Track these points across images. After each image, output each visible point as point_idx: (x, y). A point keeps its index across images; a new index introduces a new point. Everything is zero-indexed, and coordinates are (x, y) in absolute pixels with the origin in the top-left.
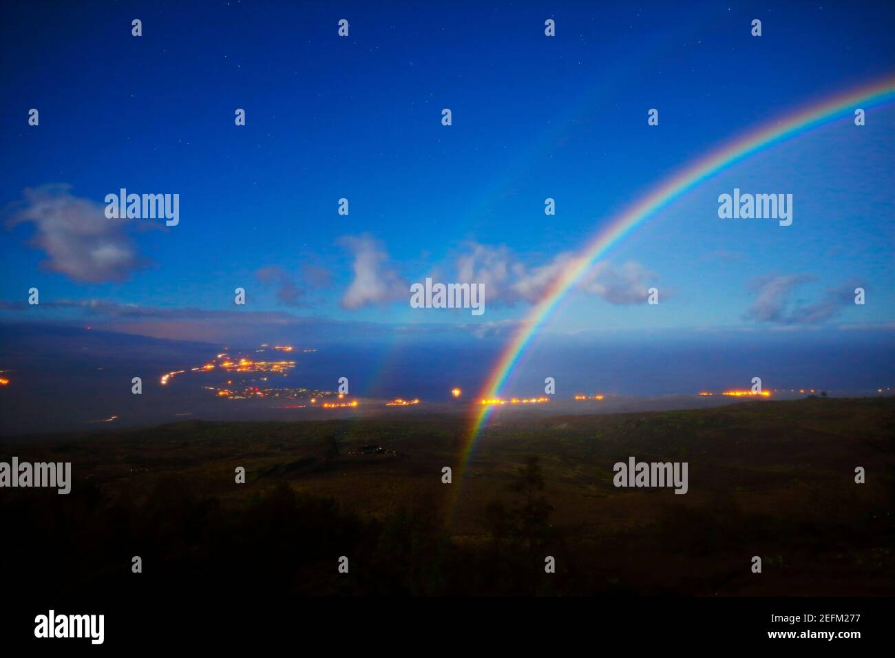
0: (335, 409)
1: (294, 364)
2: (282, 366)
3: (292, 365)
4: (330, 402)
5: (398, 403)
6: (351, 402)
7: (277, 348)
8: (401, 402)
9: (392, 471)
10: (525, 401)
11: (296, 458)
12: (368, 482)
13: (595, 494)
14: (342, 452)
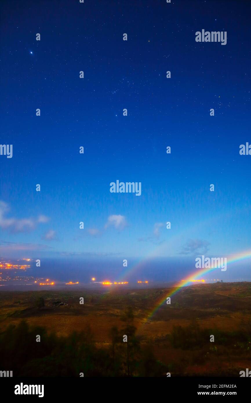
0: (44, 285)
1: (30, 266)
2: (24, 267)
3: (29, 266)
4: (42, 283)
5: (70, 283)
6: (51, 282)
7: (24, 259)
8: (71, 283)
9: (66, 313)
10: (119, 283)
11: (25, 308)
12: (56, 318)
13: (146, 322)
14: (46, 304)
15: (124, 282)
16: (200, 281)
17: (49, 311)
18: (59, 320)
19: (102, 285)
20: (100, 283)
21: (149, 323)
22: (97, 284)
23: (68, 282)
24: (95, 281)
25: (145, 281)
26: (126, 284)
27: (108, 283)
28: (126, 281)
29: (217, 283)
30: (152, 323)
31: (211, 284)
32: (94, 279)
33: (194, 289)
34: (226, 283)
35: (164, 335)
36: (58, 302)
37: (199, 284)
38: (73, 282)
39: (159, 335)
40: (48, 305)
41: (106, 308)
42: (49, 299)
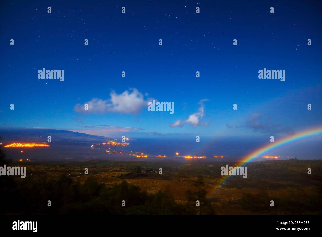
0: (140, 158)
1: (129, 144)
2: (125, 144)
4: (139, 156)
5: (159, 157)
6: (145, 156)
9: (157, 178)
10: (198, 157)
11: (128, 173)
12: (149, 181)
13: (221, 188)
14: (142, 171)
15: (202, 156)
16: (273, 157)
17: (144, 175)
18: (152, 182)
19: (184, 158)
20: (183, 157)
21: (224, 189)
22: (180, 157)
23: (158, 155)
24: (179, 155)
25: (221, 156)
26: (204, 158)
27: (189, 157)
28: (204, 156)
29: (290, 160)
30: (226, 189)
31: (284, 160)
32: (177, 154)
33: (266, 164)
34: (300, 160)
35: (236, 199)
36: (151, 170)
37: (271, 160)
38: (161, 156)
39: (232, 199)
40: (143, 172)
41: (187, 176)
42: (144, 167)
